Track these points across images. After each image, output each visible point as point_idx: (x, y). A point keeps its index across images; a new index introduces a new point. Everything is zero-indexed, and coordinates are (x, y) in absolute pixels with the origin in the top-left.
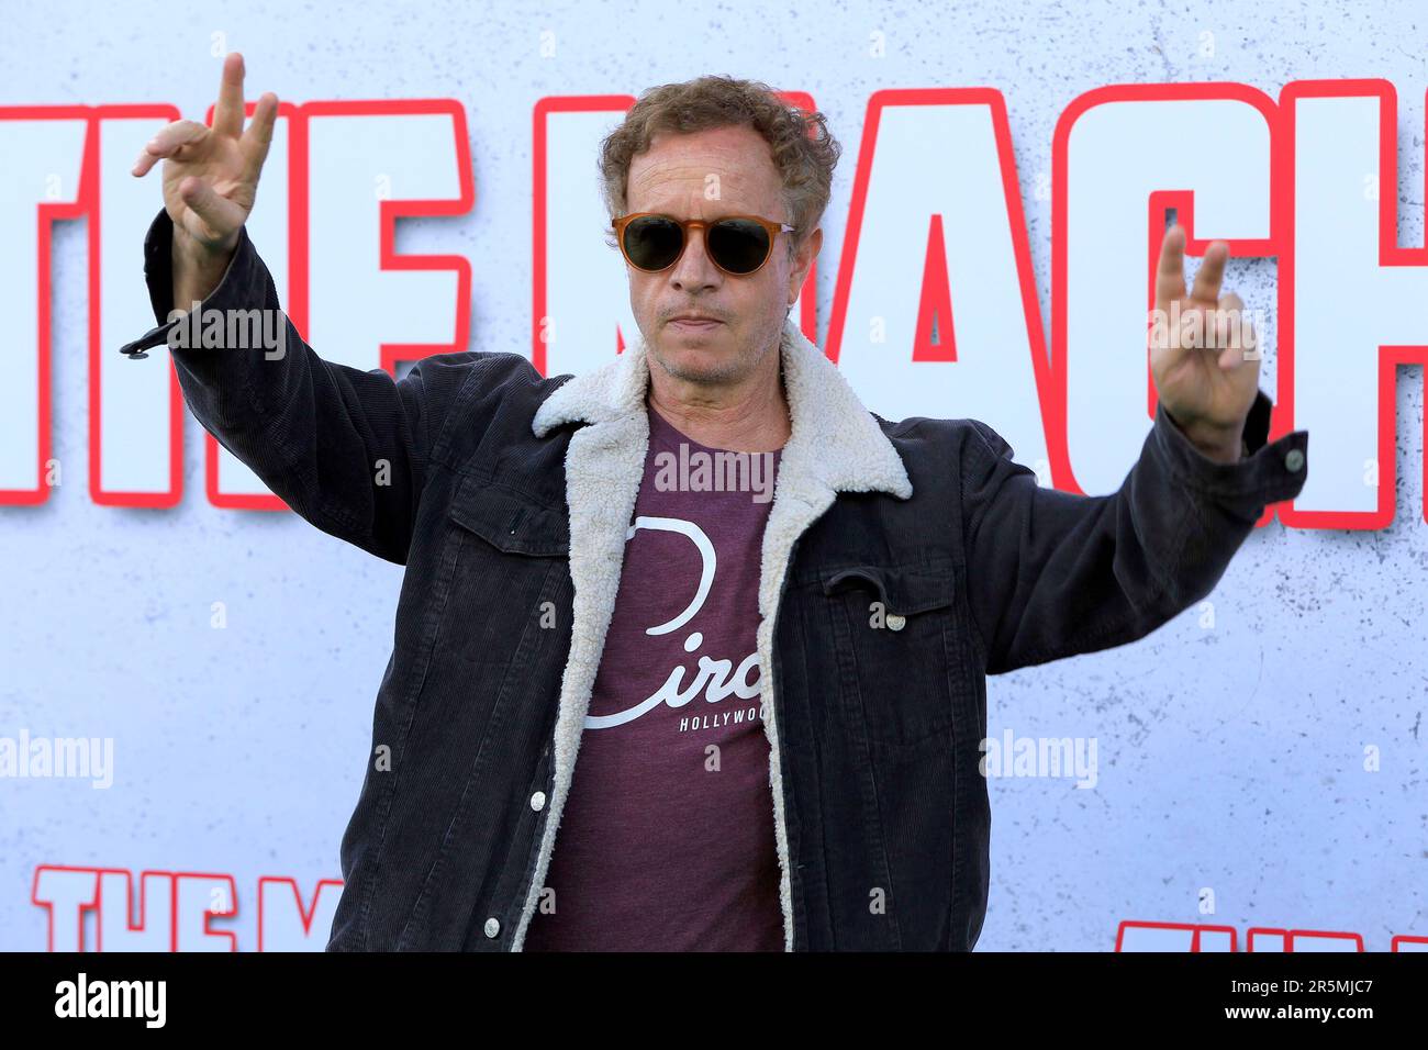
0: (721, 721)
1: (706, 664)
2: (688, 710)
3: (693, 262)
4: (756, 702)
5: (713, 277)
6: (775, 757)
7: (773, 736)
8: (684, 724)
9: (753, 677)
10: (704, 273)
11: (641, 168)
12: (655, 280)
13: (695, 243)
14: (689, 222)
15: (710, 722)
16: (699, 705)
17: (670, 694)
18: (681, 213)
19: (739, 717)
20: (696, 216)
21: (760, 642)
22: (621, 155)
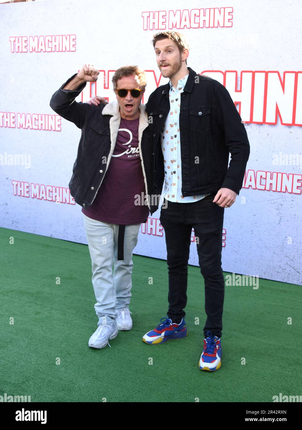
0: (134, 156)
1: (132, 148)
2: (129, 154)
3: (129, 96)
4: (139, 153)
5: (132, 98)
6: (142, 162)
7: (142, 158)
8: (129, 156)
9: (138, 150)
10: (131, 98)
11: (119, 82)
12: (122, 99)
13: (129, 93)
14: (128, 90)
15: (132, 156)
16: (131, 154)
17: (126, 152)
18: (127, 89)
19: (137, 155)
20: (129, 89)
21: (139, 146)
22: (116, 79)
